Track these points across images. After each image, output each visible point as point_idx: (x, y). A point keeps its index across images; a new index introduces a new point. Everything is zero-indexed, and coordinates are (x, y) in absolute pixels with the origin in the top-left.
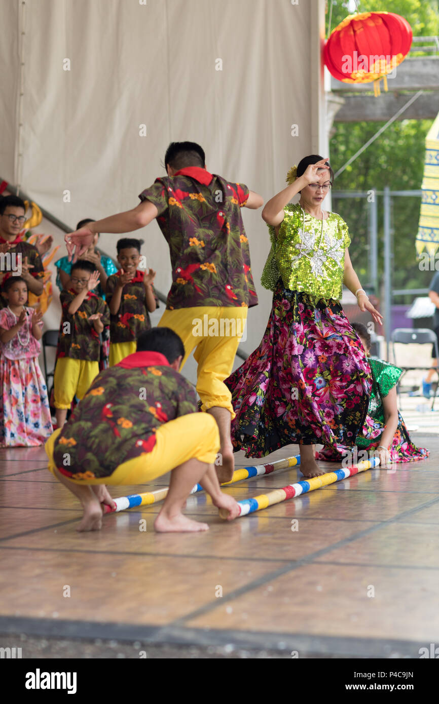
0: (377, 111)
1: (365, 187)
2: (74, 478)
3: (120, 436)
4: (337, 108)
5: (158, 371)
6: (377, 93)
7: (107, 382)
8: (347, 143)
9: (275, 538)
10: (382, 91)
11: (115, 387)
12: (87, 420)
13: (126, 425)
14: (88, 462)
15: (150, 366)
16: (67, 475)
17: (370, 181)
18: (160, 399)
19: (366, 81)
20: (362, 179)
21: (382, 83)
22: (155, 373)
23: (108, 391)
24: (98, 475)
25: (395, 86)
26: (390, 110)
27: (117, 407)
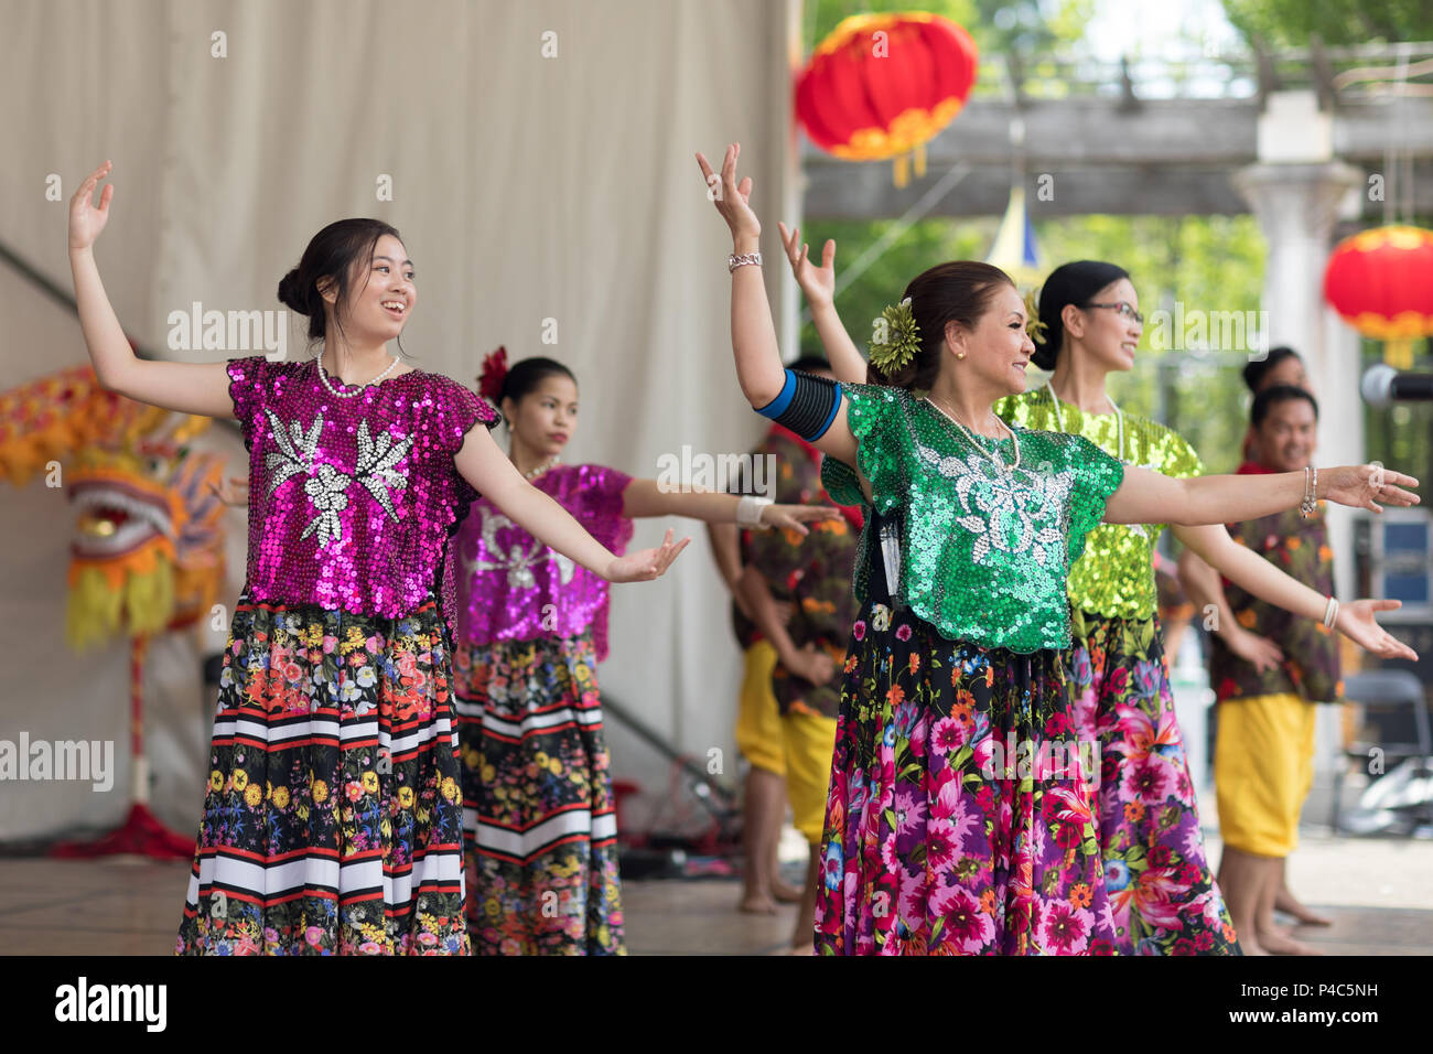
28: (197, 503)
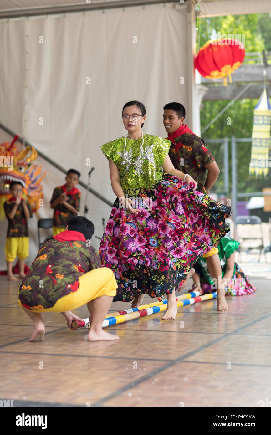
0: (227, 94)
1: (221, 136)
2: (32, 309)
3: (57, 284)
4: (203, 93)
5: (79, 245)
6: (225, 84)
7: (49, 251)
8: (211, 112)
9: (162, 345)
10: (229, 83)
11: (54, 254)
12: (36, 275)
13: (60, 277)
14: (39, 299)
15: (75, 241)
16: (27, 308)
17: (224, 133)
18: (80, 261)
19: (219, 77)
20: (219, 132)
21: (228, 79)
22: (77, 245)
23: (49, 257)
24: (45, 306)
25: (236, 80)
26: (234, 93)
27: (55, 267)
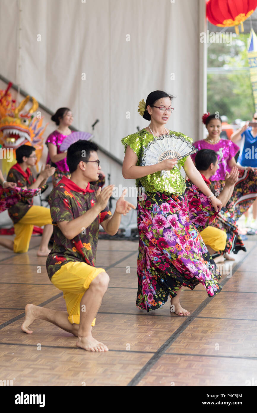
19: (231, 26)
28: (36, 132)
